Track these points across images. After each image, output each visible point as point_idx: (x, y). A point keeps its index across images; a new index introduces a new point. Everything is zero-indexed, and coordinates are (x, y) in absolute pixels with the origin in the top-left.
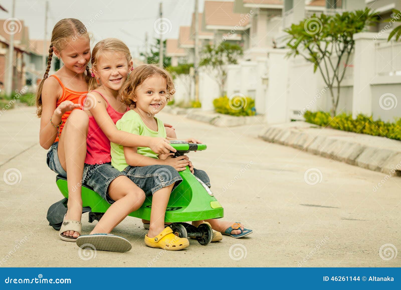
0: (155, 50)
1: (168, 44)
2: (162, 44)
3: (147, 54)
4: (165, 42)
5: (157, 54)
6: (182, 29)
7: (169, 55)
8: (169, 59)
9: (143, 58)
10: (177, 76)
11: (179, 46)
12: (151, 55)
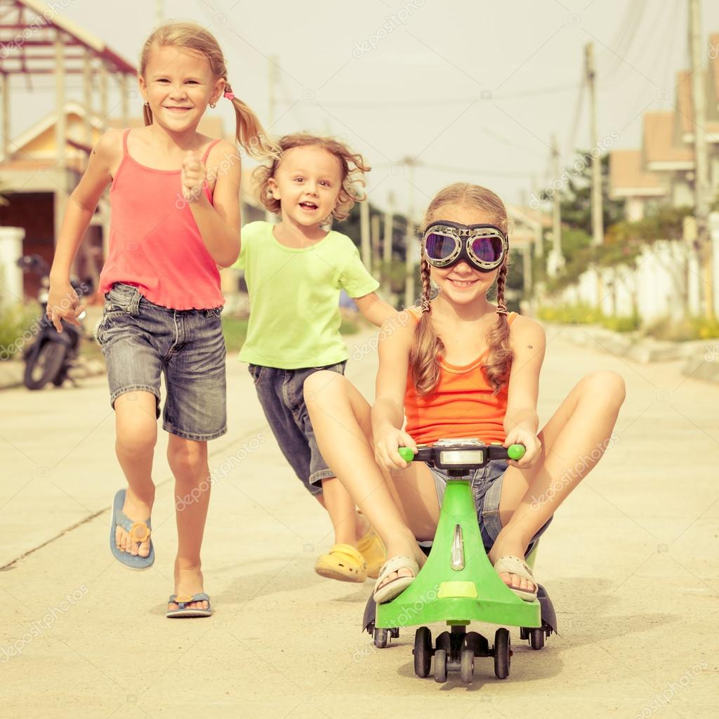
0: (581, 183)
1: (615, 165)
2: (597, 168)
3: (561, 193)
4: (606, 162)
5: (586, 194)
6: (651, 122)
7: (617, 192)
8: (621, 204)
9: (548, 206)
10: (646, 249)
11: (644, 166)
12: (571, 197)
